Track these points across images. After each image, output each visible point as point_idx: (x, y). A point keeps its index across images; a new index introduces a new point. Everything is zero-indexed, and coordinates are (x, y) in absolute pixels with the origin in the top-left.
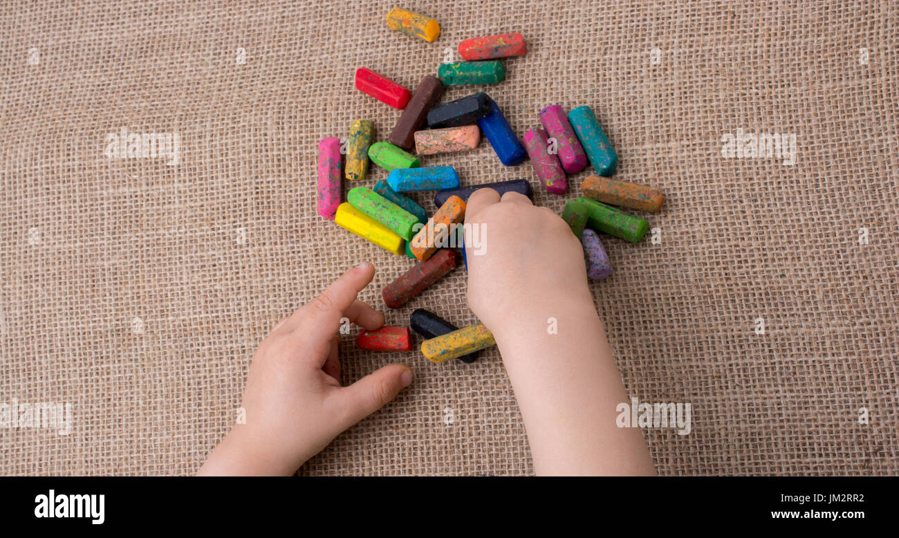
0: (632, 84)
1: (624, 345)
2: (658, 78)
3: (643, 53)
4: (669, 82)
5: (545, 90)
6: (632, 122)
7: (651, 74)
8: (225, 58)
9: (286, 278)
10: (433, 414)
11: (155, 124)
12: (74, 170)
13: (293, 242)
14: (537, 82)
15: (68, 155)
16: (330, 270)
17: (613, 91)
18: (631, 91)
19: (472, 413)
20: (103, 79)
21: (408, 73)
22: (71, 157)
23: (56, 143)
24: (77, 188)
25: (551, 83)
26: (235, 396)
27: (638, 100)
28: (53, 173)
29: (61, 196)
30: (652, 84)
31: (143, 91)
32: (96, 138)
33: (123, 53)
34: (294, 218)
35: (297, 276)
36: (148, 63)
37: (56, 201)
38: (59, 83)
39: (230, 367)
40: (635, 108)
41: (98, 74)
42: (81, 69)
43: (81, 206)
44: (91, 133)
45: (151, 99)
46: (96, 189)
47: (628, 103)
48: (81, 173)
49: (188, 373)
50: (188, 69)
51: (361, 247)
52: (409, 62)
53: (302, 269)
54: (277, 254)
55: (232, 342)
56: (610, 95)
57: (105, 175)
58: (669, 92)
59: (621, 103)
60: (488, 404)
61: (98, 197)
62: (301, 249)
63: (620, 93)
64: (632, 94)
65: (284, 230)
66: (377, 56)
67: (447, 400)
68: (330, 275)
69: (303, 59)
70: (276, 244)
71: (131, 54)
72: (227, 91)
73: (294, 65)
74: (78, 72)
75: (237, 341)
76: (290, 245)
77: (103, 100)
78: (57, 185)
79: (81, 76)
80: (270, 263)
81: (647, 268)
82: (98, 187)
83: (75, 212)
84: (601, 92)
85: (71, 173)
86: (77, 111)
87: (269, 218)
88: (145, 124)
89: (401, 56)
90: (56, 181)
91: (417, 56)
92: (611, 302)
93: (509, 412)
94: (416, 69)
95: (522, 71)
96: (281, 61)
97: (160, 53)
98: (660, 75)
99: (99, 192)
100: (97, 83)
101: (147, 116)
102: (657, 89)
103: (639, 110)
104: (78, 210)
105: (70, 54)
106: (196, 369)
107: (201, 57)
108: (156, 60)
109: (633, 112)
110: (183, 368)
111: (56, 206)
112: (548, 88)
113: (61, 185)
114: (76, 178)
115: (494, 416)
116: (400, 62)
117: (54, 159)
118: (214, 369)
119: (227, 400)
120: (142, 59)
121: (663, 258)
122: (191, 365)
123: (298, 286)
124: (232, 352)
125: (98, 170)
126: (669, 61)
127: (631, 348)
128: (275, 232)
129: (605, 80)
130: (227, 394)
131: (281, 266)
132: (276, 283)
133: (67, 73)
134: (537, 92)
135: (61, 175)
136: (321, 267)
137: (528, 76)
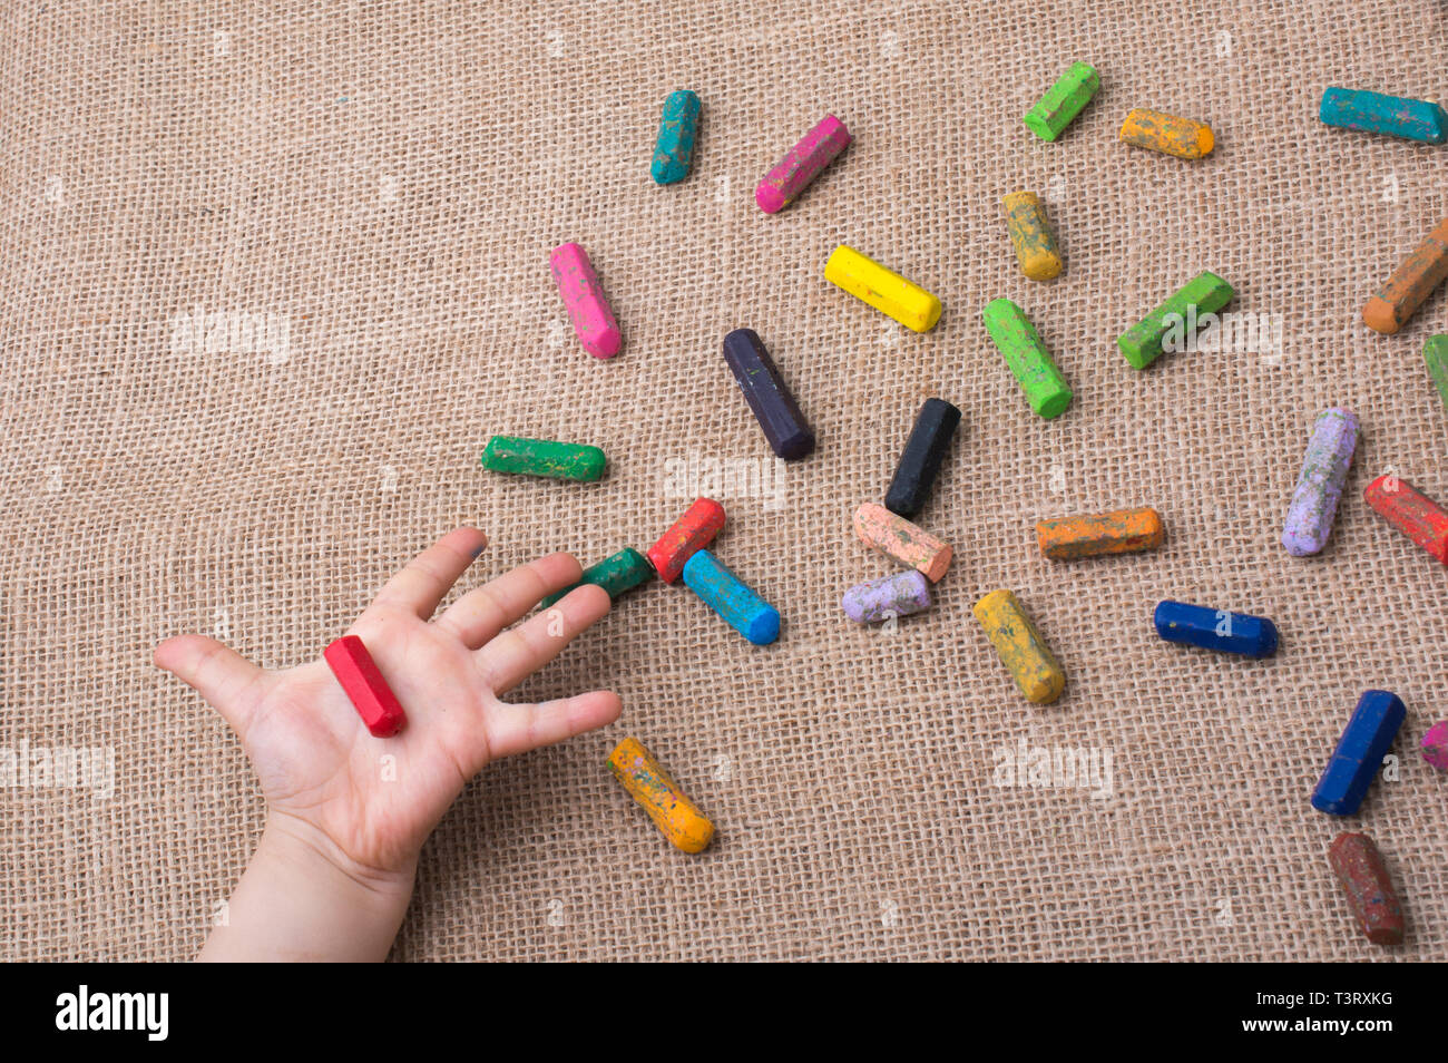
0: (1284, 386)
1: (1290, 816)
2: (1329, 376)
3: (1300, 337)
4: (1349, 381)
5: (1132, 401)
6: (1287, 448)
7: (1316, 369)
8: (575, 366)
9: (686, 725)
10: (958, 945)
11: (461, 480)
12: (317, 556)
13: (697, 666)
14: (1117, 389)
15: (309, 531)
16: (763, 709)
17: (1250, 399)
18: (1283, 397)
19: (1028, 941)
20: (366, 407)
21: (892, 382)
22: (313, 535)
23: (287, 512)
24: (321, 587)
25: (1142, 391)
26: (602, 925)
27: (1295, 411)
28: (280, 561)
29: (294, 599)
30: (1319, 387)
31: (435, 425)
32: (357, 503)
33: (400, 363)
34: (699, 626)
35: (706, 723)
36: (443, 378)
37: (284, 608)
38: (289, 418)
39: (591, 875)
40: (1291, 425)
41: (357, 400)
42: (327, 393)
43: (328, 616)
44: (350, 497)
45: (451, 438)
46: (355, 588)
47: (1278, 418)
48: (330, 560)
49: (516, 888)
50: (512, 386)
51: (816, 670)
52: (893, 366)
53: (714, 711)
54: (669, 686)
55: (591, 834)
56: (1246, 405)
57: (370, 563)
58: (1350, 397)
59: (1265, 417)
60: (1056, 925)
61: (358, 600)
62: (711, 678)
63: (1264, 401)
64: (1284, 403)
65: (681, 646)
66: (837, 359)
67: (981, 920)
68: (764, 719)
69: (709, 365)
70: (667, 669)
71: (413, 366)
72: (581, 423)
73: (696, 376)
74: (322, 398)
75: (601, 832)
76: (692, 671)
77: (368, 441)
78: (286, 581)
79: (328, 405)
80: (657, 702)
81: (1322, 687)
82: (359, 584)
83: (317, 625)
84: (1229, 401)
85: (312, 562)
86: (323, 461)
87: (654, 627)
88: (442, 481)
89: (880, 356)
90: (285, 574)
91: (907, 355)
92: (1262, 746)
93: (1094, 936)
94: (906, 376)
95: (1091, 372)
96: (672, 370)
97: (463, 361)
98: (1331, 371)
99: (360, 591)
100: (355, 415)
101: (445, 468)
102: (1328, 392)
103: (1297, 427)
104: (321, 622)
105: (309, 371)
106: (530, 880)
107: (533, 366)
108: (456, 374)
109: (1288, 432)
110: (507, 880)
111: (285, 616)
112: (1136, 397)
113: (294, 581)
114: (322, 570)
115: (1069, 944)
116: (878, 366)
117: (284, 538)
118: (562, 880)
119: (588, 931)
120: (432, 373)
121: (1350, 670)
122: (521, 873)
123: (708, 739)
124: (593, 851)
125: (359, 556)
126: (1346, 347)
127: (1303, 822)
128: (666, 652)
129: (1236, 382)
130: (587, 921)
131: (676, 707)
132: (669, 734)
133: (304, 400)
134: (1117, 405)
135: (294, 564)
136: (747, 705)
137: (1101, 379)
